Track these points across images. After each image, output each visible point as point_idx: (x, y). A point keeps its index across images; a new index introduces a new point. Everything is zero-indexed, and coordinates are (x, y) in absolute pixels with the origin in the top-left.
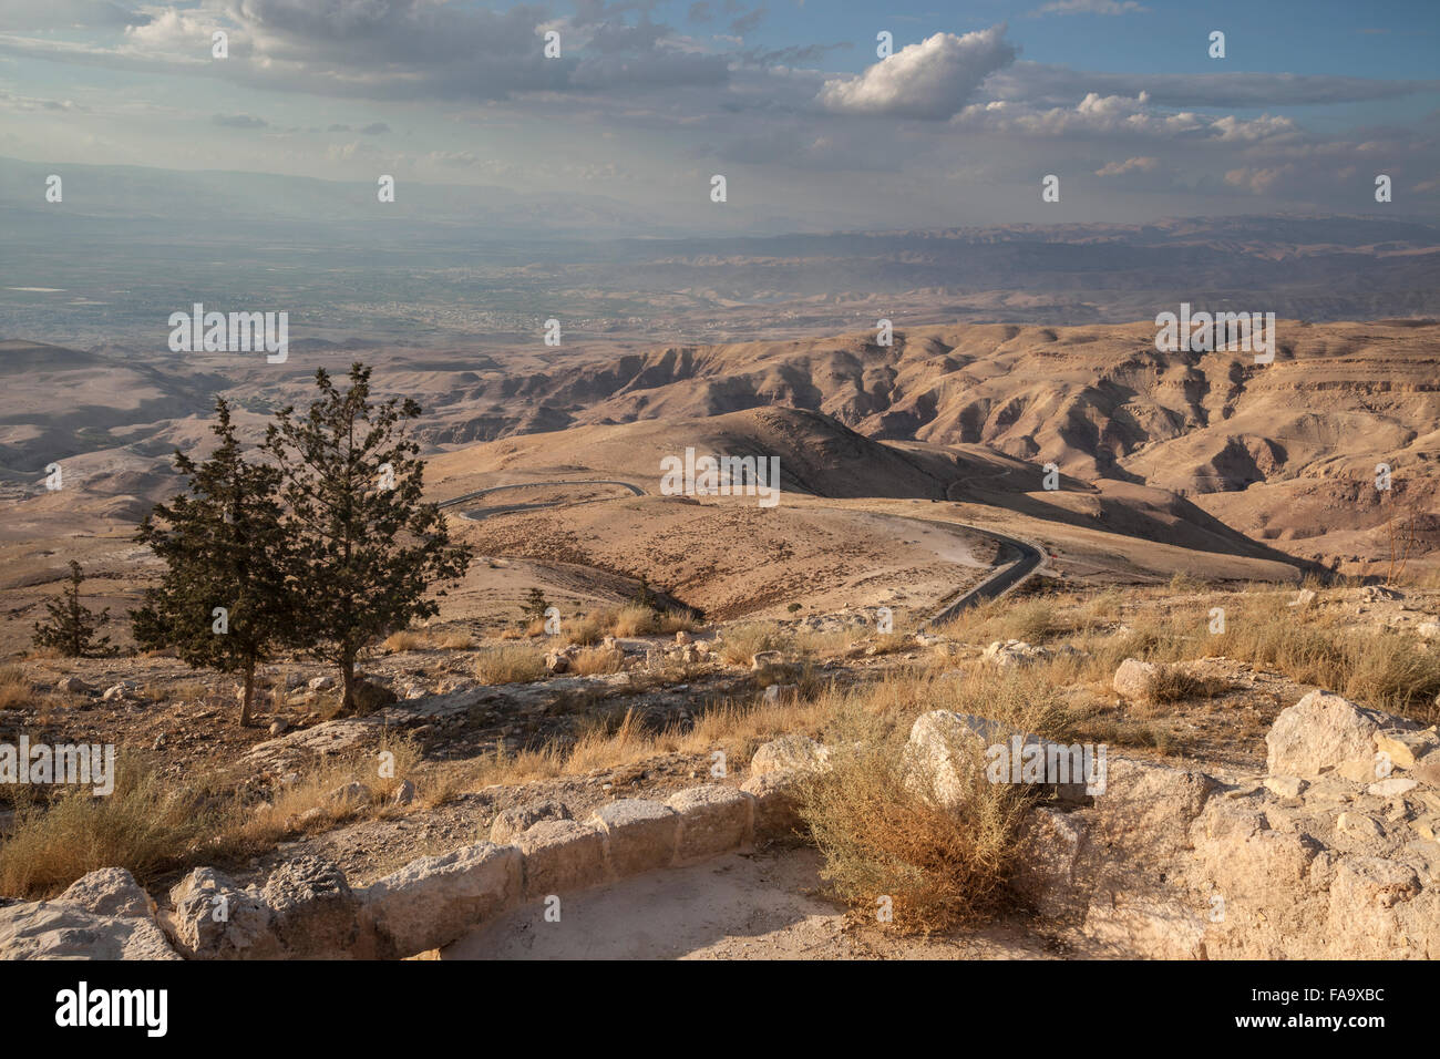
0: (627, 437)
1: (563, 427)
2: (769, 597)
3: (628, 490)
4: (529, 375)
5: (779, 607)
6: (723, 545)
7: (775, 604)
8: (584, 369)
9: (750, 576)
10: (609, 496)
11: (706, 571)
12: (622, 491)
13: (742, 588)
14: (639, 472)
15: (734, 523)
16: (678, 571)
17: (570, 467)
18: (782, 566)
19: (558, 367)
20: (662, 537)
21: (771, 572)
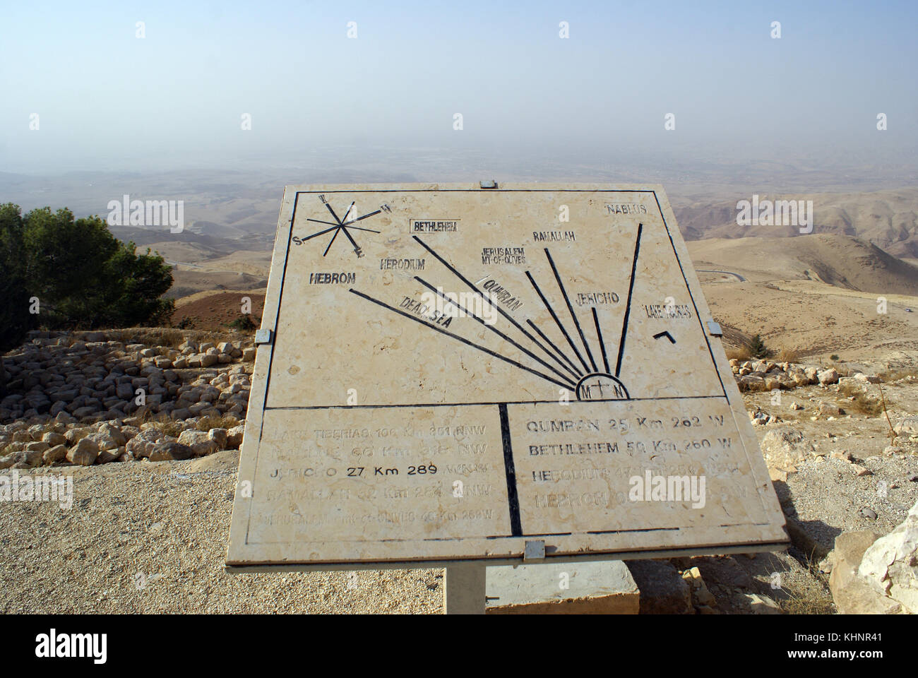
0: (738, 247)
1: (698, 239)
2: (819, 348)
3: (736, 278)
4: (682, 207)
5: (824, 355)
6: (792, 314)
7: (822, 353)
8: (714, 205)
9: (807, 335)
10: (723, 280)
11: (780, 329)
12: (733, 278)
13: (801, 341)
14: (742, 267)
15: (800, 302)
16: (763, 327)
17: (702, 262)
18: (828, 331)
19: (699, 204)
20: (754, 307)
21: (821, 334)
